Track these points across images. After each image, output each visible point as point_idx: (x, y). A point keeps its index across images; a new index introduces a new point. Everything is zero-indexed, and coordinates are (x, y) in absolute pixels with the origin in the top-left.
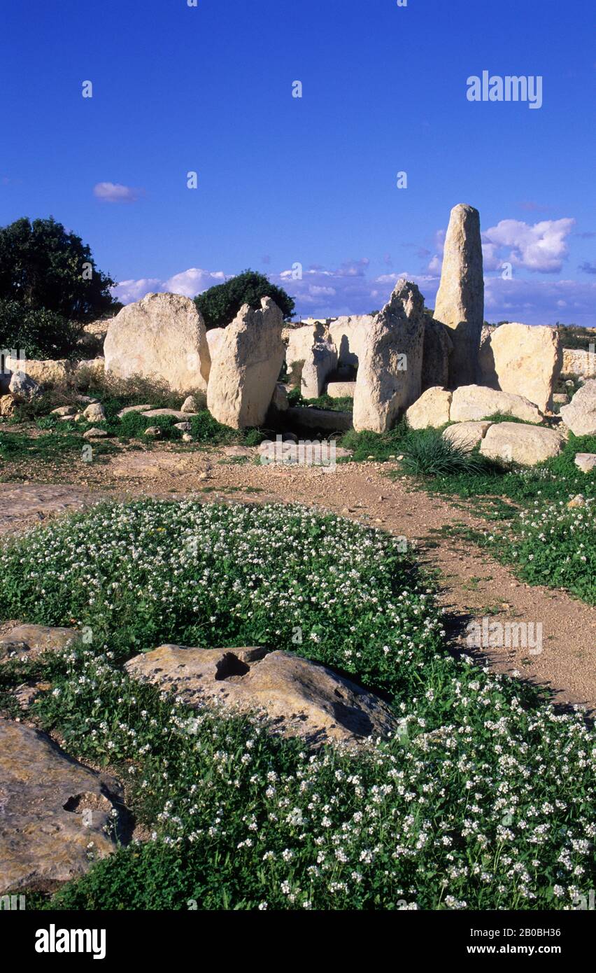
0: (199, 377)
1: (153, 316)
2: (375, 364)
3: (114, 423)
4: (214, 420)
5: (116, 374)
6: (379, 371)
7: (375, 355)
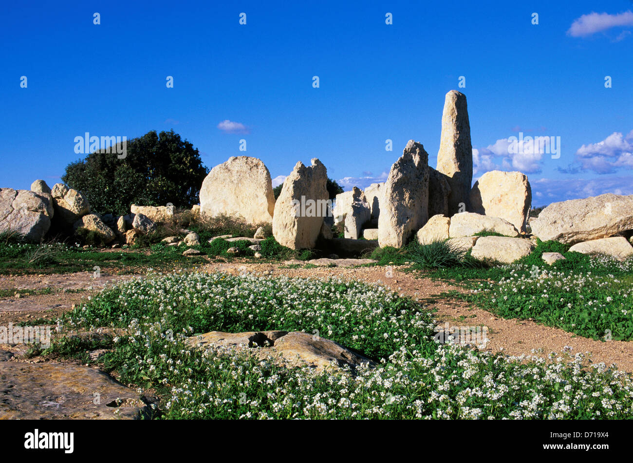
0: (267, 214)
1: (234, 173)
2: (393, 198)
3: (206, 246)
4: (278, 243)
5: (208, 214)
6: (396, 203)
7: (393, 192)
